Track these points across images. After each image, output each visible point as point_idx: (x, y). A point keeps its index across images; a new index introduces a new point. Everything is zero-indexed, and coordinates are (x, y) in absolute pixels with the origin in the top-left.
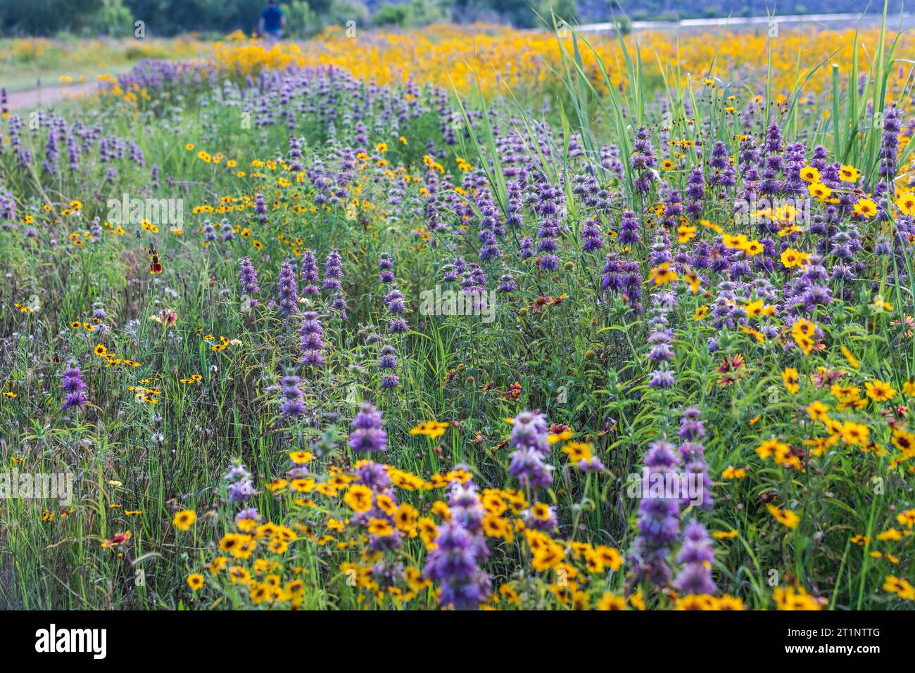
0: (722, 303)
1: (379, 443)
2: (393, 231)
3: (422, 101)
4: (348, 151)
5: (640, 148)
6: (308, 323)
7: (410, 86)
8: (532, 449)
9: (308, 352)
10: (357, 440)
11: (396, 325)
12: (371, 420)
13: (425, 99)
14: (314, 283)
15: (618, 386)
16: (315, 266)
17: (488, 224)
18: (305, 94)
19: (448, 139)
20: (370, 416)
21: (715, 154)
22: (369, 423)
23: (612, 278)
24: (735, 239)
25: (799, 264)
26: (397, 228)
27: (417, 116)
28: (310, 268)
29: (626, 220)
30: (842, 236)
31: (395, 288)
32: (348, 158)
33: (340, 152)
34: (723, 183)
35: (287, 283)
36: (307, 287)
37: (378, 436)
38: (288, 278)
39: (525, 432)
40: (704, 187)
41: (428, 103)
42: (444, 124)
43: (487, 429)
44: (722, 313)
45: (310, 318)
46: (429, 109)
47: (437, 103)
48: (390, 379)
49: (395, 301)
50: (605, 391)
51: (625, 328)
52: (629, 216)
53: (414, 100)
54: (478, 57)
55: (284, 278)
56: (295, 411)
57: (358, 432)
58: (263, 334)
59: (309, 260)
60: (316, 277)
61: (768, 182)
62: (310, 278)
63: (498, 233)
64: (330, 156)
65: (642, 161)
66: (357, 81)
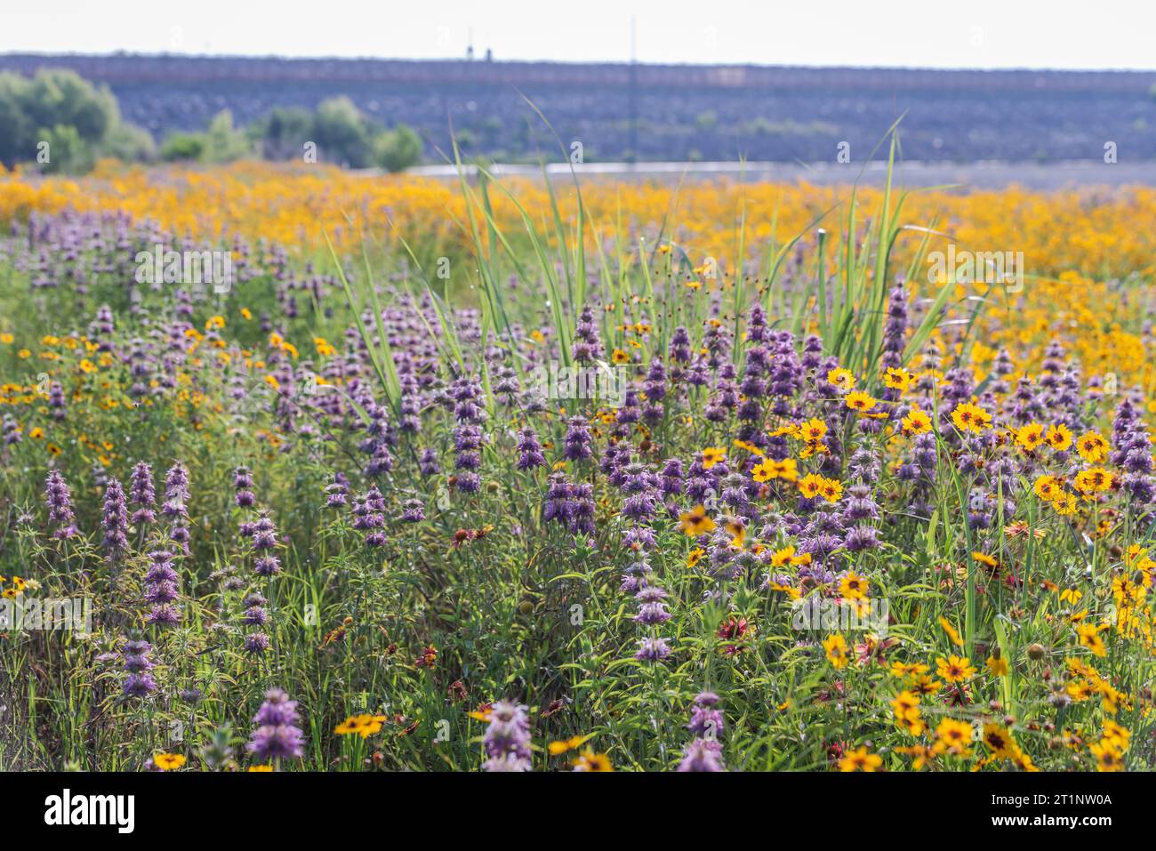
0: (723, 545)
1: (292, 746)
2: (238, 435)
3: (250, 262)
4: (176, 327)
5: (585, 334)
6: (158, 568)
7: (236, 242)
8: (513, 756)
9: (156, 608)
10: (261, 742)
11: (265, 567)
12: (282, 714)
13: (257, 258)
14: (151, 507)
15: (594, 658)
16: (150, 484)
17: (376, 429)
18: (98, 248)
19: (289, 311)
20: (281, 708)
21: (676, 342)
22: (279, 718)
23: (558, 507)
24: (779, 465)
25: (823, 494)
26: (242, 430)
27: (247, 281)
28: (143, 486)
29: (574, 429)
30: (866, 456)
31: (263, 516)
32: (176, 336)
33: (166, 327)
34: (692, 381)
35: (115, 508)
36: (139, 512)
37: (291, 736)
38: (117, 501)
39: (506, 733)
40: (667, 385)
41: (260, 263)
42: (282, 292)
43: (386, 706)
44: (723, 558)
45: (160, 559)
46: (260, 272)
47: (273, 264)
48: (257, 640)
49: (265, 533)
50: (574, 665)
51: (589, 575)
52: (577, 423)
53: (242, 260)
54: (307, 204)
55: (111, 501)
56: (140, 689)
57: (263, 730)
58: (77, 576)
59: (142, 475)
60: (151, 498)
61: (752, 381)
62: (143, 499)
63: (389, 441)
64: (153, 333)
65: (587, 351)
66: (166, 232)
